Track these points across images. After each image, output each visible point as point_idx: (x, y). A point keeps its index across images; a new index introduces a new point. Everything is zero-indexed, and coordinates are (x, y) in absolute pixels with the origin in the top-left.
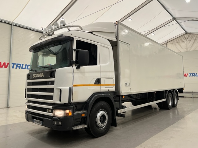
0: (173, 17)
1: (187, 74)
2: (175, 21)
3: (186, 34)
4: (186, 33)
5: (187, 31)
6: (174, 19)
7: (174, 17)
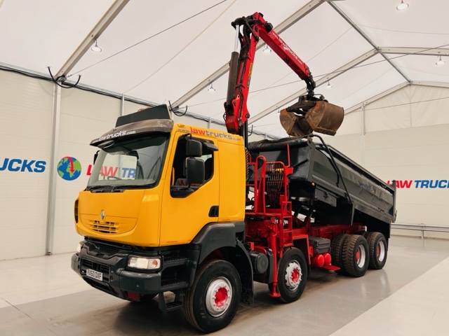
0: (374, 46)
1: (411, 181)
2: (379, 54)
3: (410, 85)
4: (410, 83)
5: (410, 79)
6: (377, 50)
7: (377, 46)
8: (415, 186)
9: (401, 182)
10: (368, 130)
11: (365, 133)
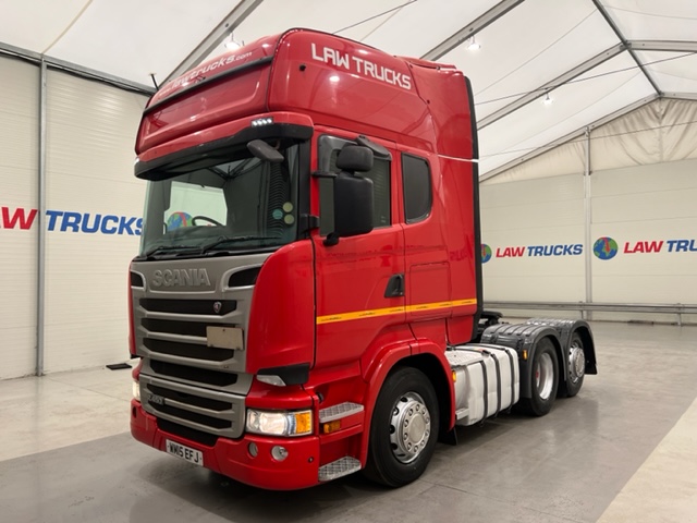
0: (621, 38)
1: (661, 243)
2: (626, 51)
3: (660, 98)
5: (662, 89)
6: (625, 45)
7: (626, 38)
8: (668, 248)
9: (646, 243)
10: (595, 167)
11: (590, 173)
